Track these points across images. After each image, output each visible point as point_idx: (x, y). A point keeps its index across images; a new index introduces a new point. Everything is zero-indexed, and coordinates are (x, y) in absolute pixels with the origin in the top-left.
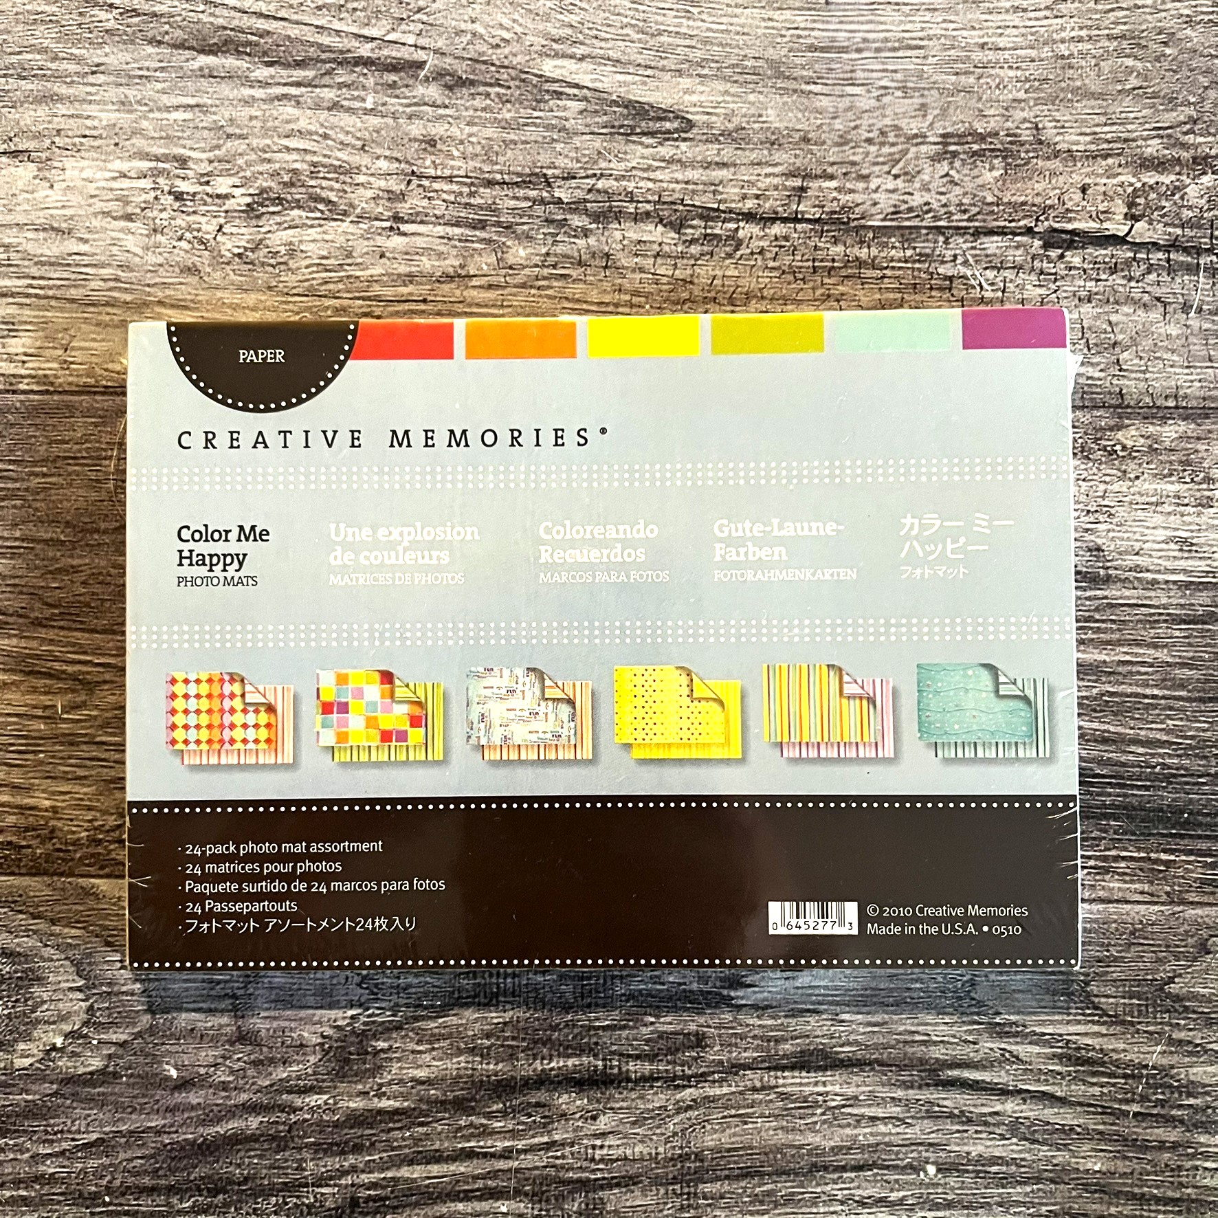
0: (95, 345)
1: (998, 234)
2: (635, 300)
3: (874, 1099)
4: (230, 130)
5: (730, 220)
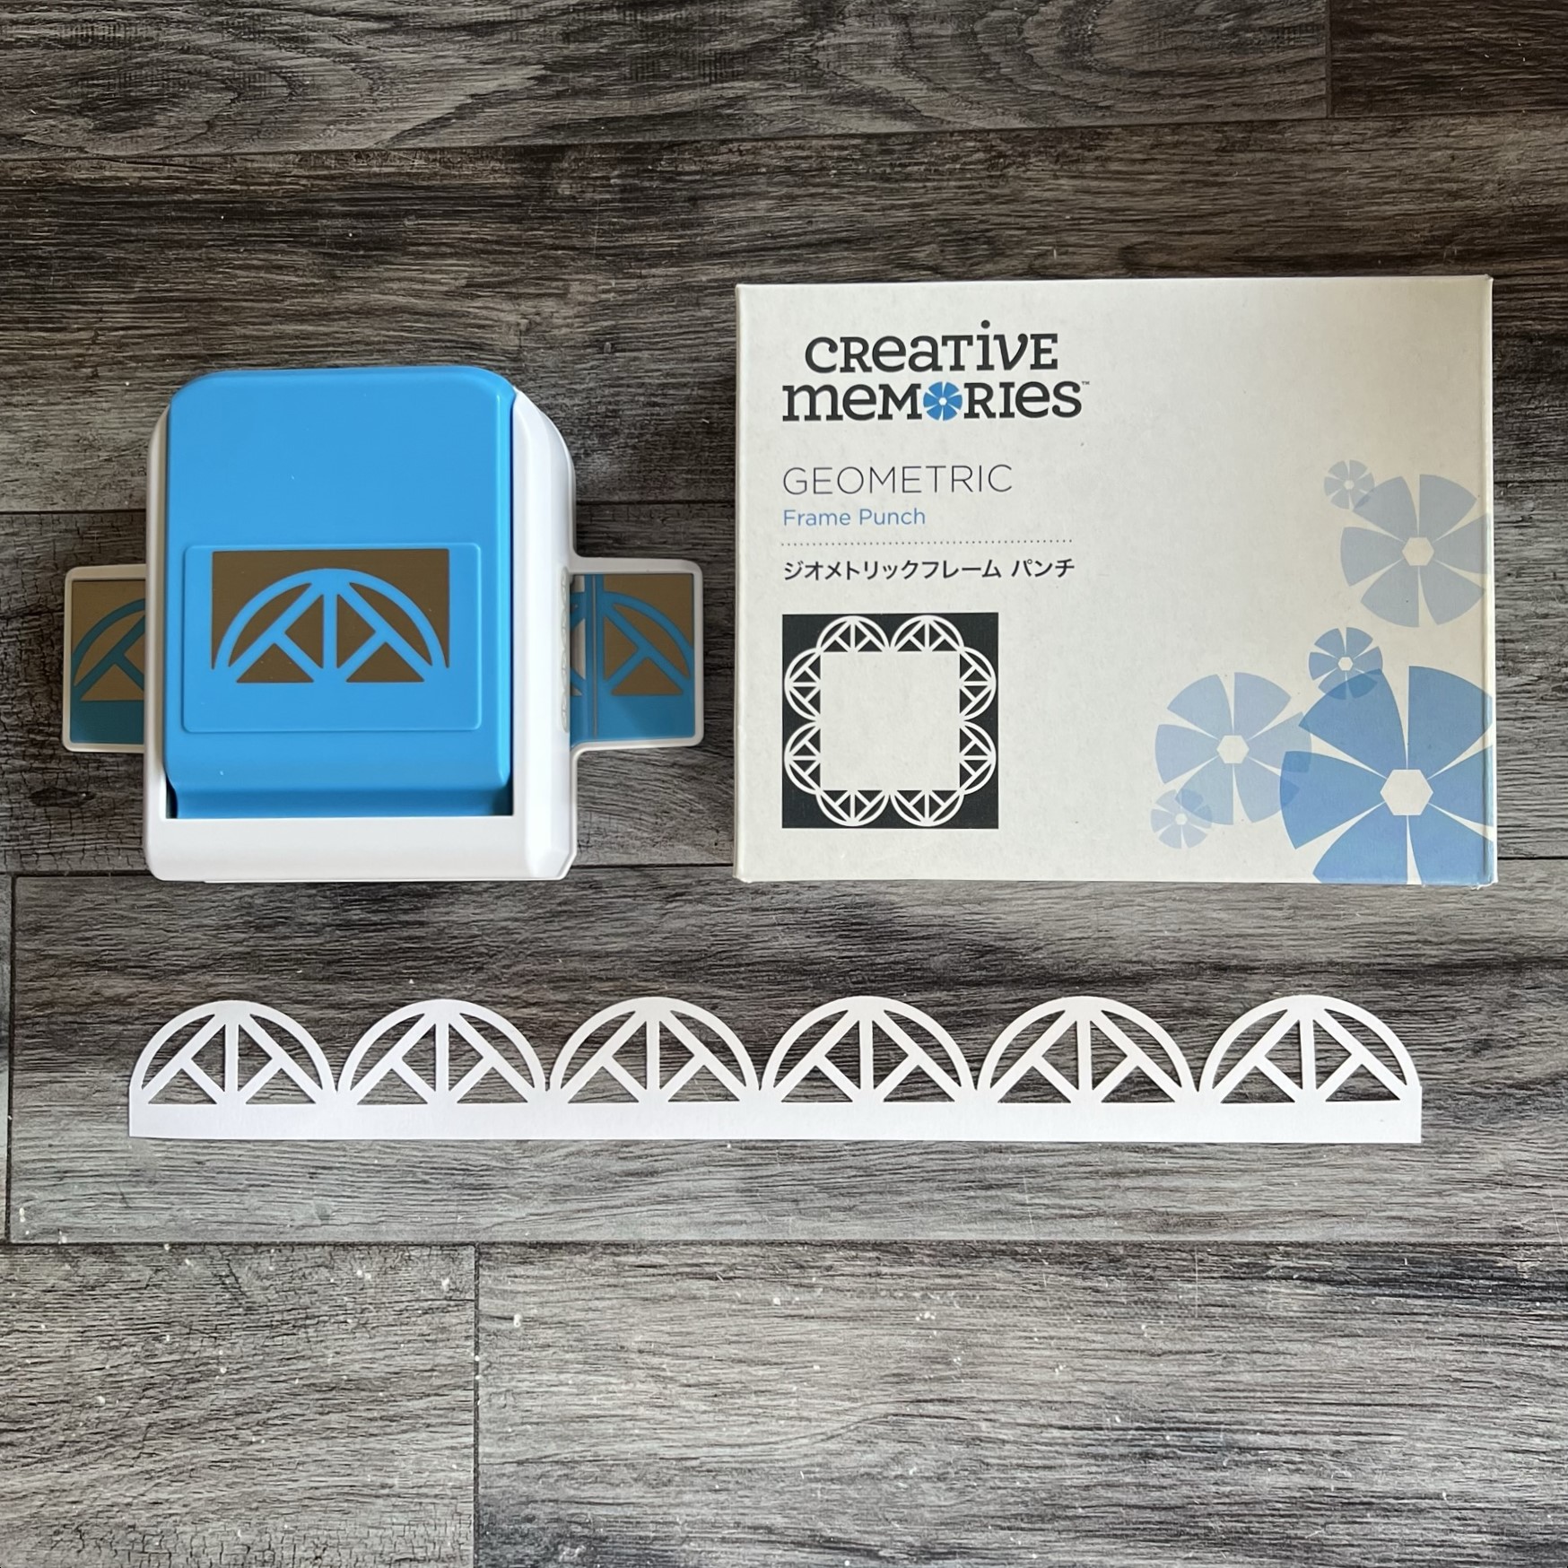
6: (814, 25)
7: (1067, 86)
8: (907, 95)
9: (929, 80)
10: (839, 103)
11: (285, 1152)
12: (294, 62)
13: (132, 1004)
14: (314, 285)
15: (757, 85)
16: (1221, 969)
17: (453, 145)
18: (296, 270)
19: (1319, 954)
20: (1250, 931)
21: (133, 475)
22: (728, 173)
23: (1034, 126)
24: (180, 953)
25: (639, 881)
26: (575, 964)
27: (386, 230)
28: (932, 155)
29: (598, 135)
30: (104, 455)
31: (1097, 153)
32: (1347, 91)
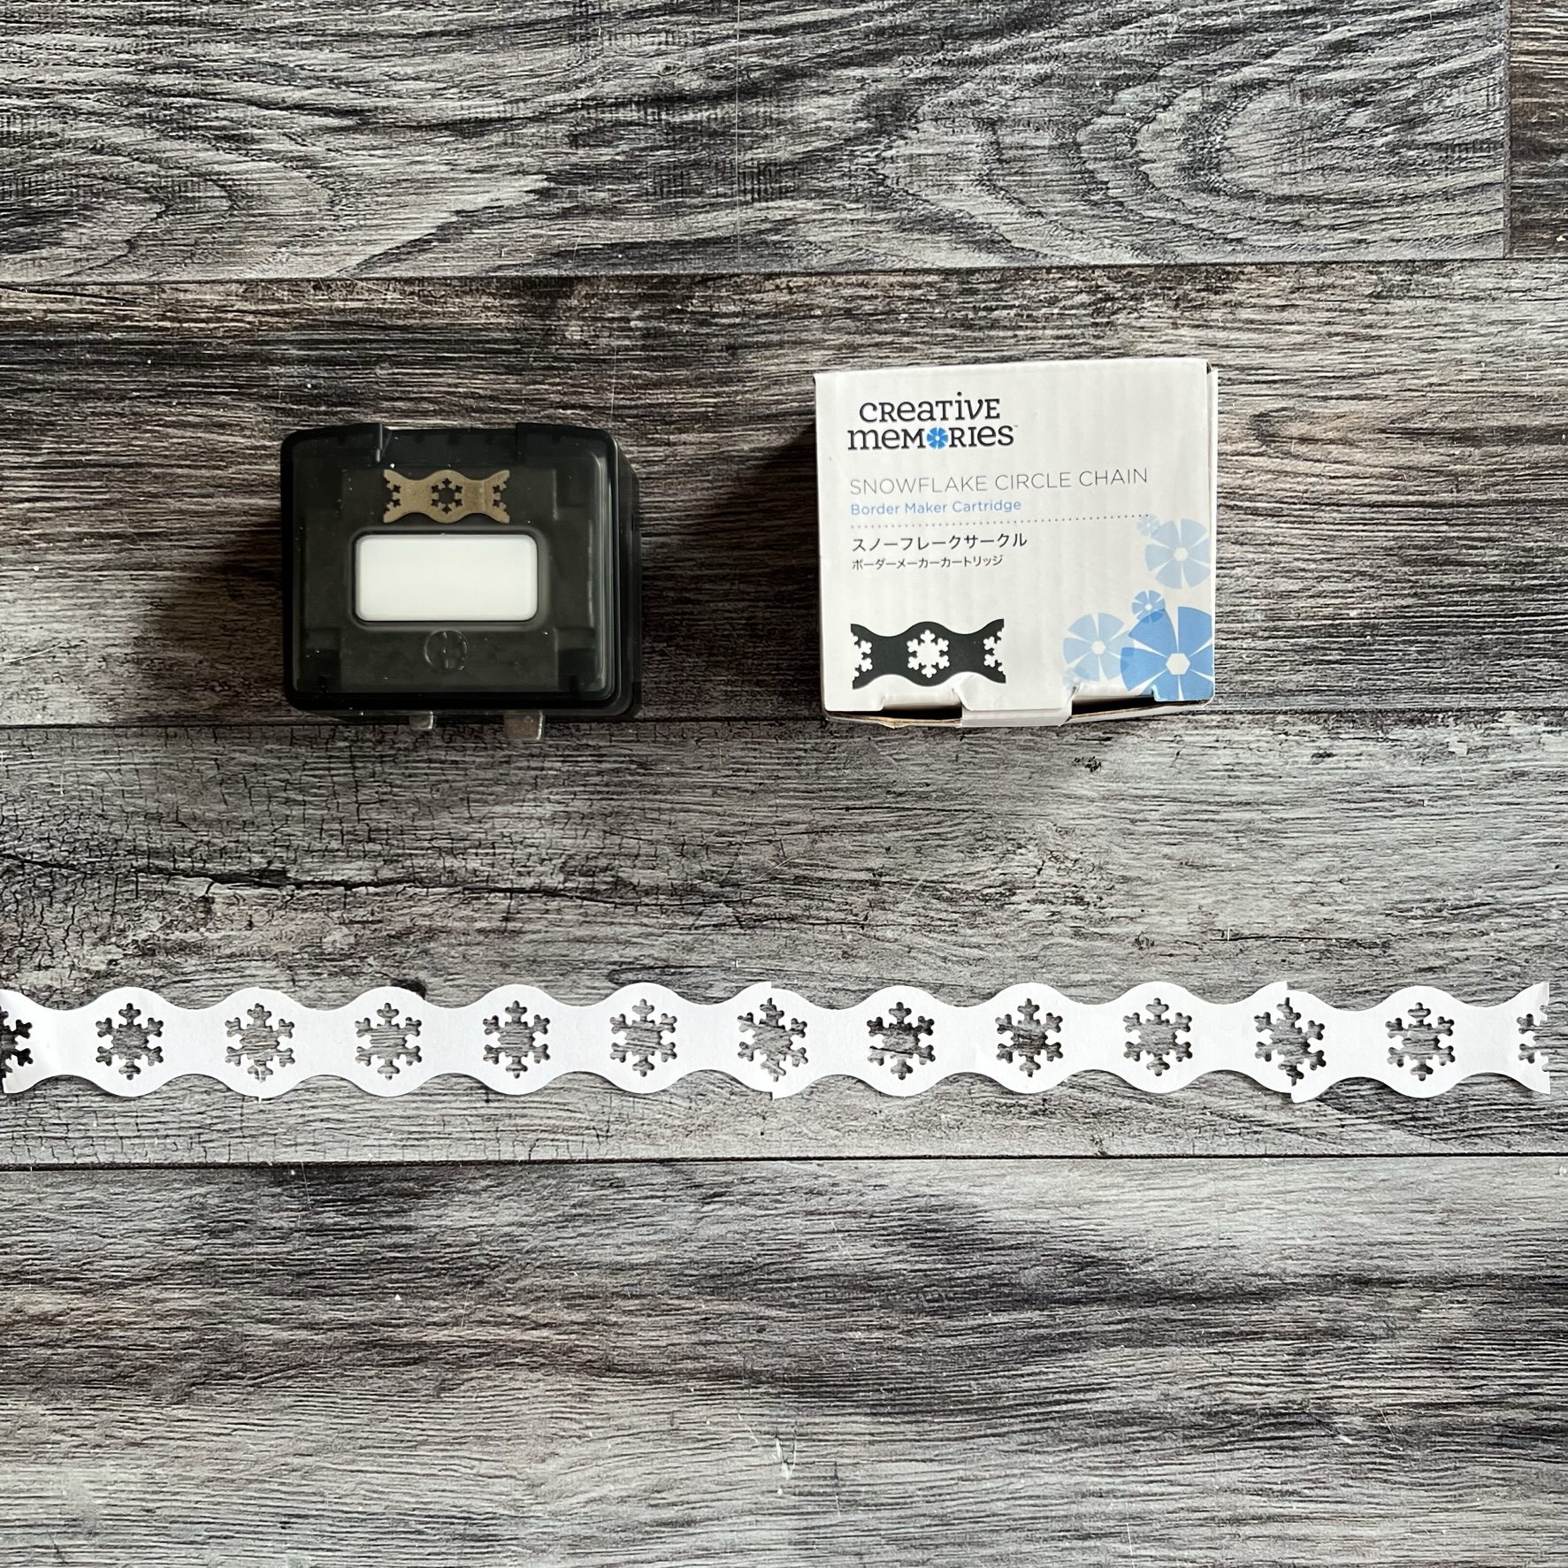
0: (1151, 759)
1: (327, 882)
2: (655, 815)
3: (417, 96)
4: (1034, 964)
5: (571, 890)
6: (881, 131)
7: (1190, 212)
8: (994, 221)
9: (1022, 203)
10: (911, 230)
11: (251, 1498)
12: (234, 167)
13: (61, 1323)
14: (264, 448)
15: (810, 204)
16: (1361, 1282)
17: (435, 274)
18: (243, 429)
19: (1476, 1265)
20: (1396, 1238)
21: (46, 682)
22: (775, 316)
23: (1149, 262)
24: (120, 1262)
25: (669, 1178)
26: (593, 1278)
27: (353, 380)
28: (1024, 297)
29: (614, 265)
30: (10, 657)
31: (1226, 297)
32: (1528, 226)
